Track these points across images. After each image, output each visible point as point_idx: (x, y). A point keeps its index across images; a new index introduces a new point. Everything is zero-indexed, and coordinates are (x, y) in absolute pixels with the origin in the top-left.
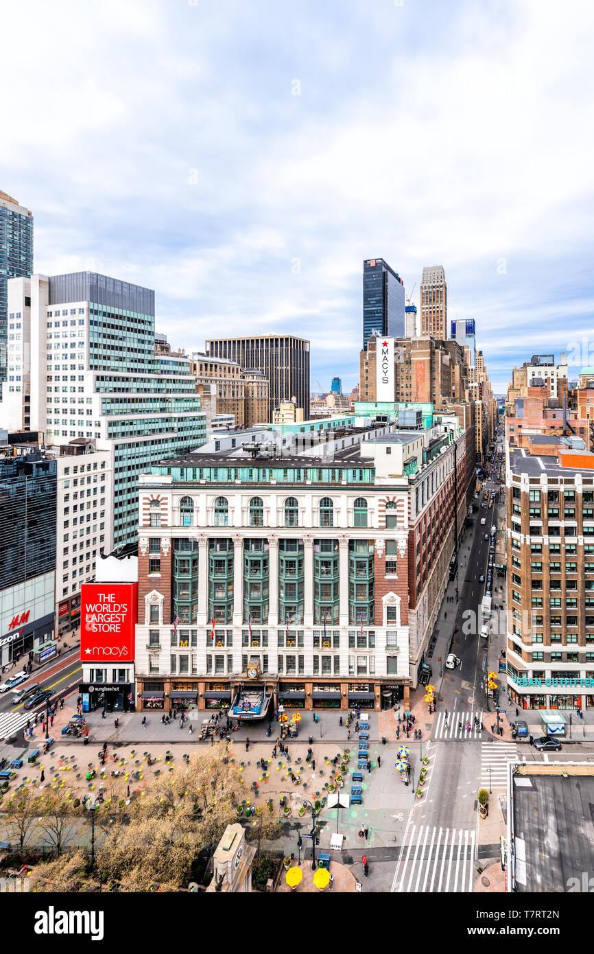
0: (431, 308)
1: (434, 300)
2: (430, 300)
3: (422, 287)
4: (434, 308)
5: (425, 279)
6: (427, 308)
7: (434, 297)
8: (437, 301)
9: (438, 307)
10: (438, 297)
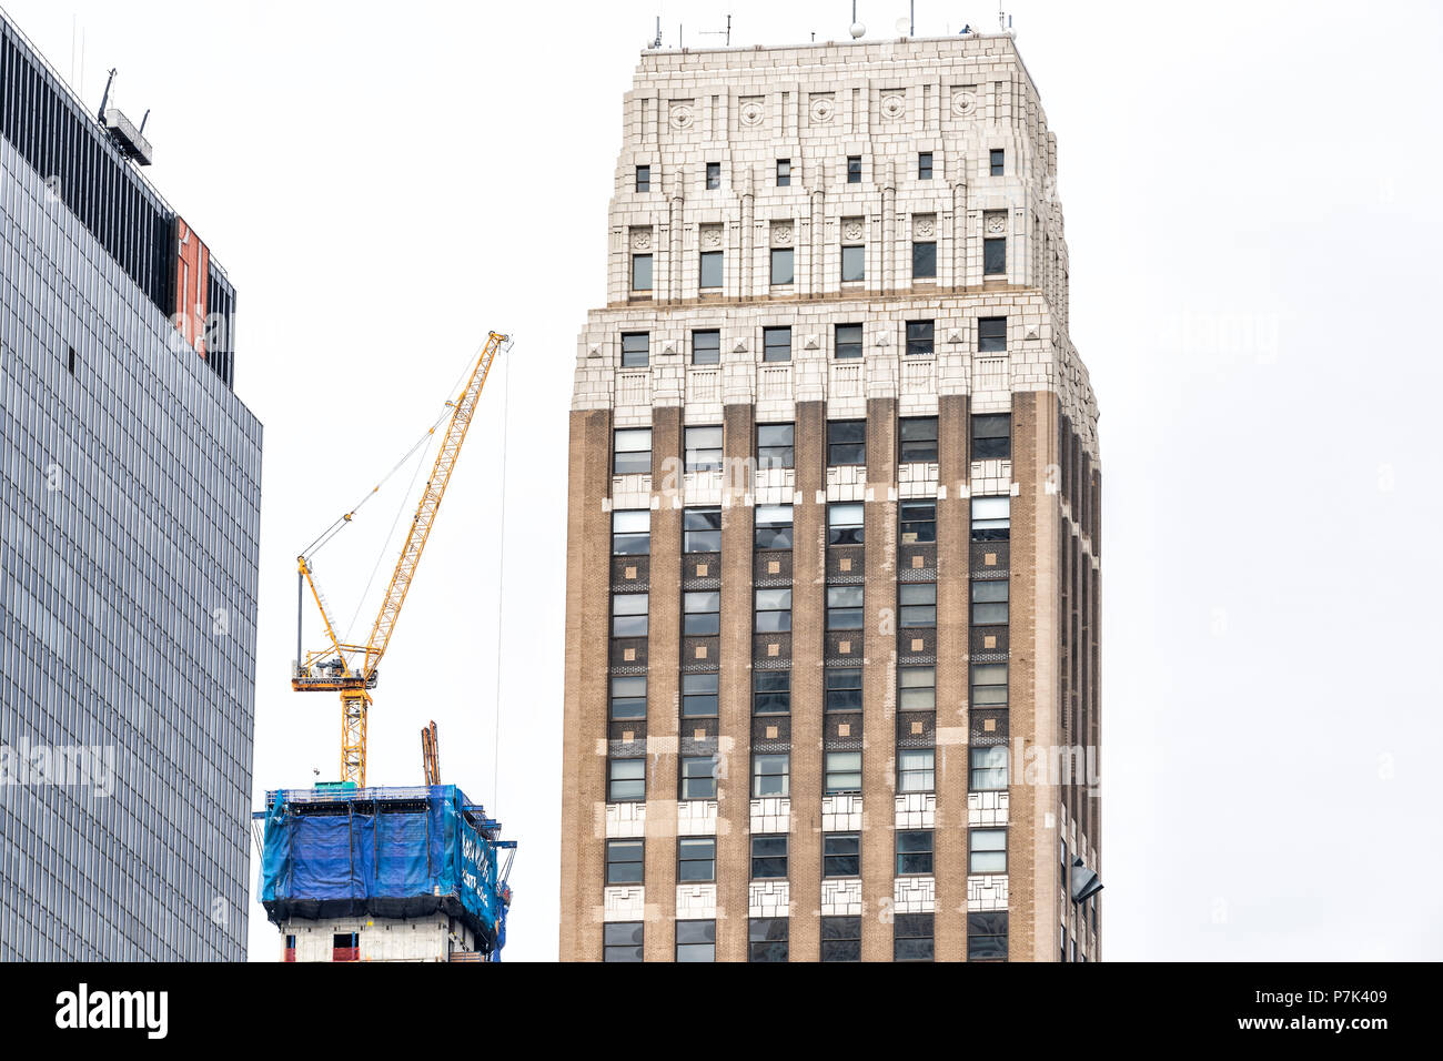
0: (769, 857)
1: (843, 695)
2: (771, 695)
3: (596, 428)
4: (842, 856)
5: (675, 274)
6: (693, 861)
7: (840, 632)
8: (911, 732)
9: (916, 852)
10: (915, 642)
